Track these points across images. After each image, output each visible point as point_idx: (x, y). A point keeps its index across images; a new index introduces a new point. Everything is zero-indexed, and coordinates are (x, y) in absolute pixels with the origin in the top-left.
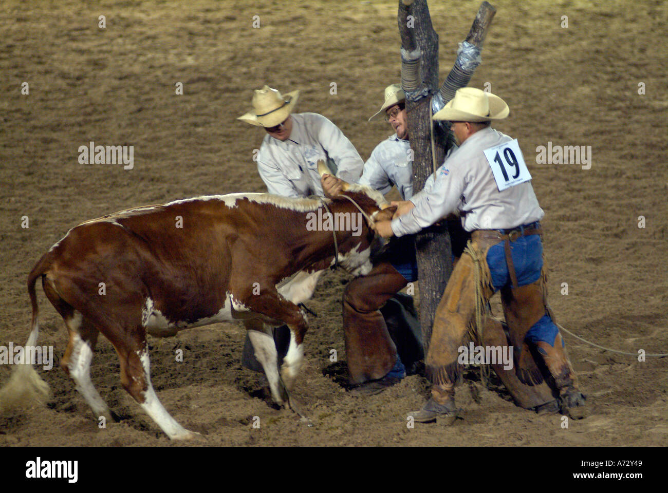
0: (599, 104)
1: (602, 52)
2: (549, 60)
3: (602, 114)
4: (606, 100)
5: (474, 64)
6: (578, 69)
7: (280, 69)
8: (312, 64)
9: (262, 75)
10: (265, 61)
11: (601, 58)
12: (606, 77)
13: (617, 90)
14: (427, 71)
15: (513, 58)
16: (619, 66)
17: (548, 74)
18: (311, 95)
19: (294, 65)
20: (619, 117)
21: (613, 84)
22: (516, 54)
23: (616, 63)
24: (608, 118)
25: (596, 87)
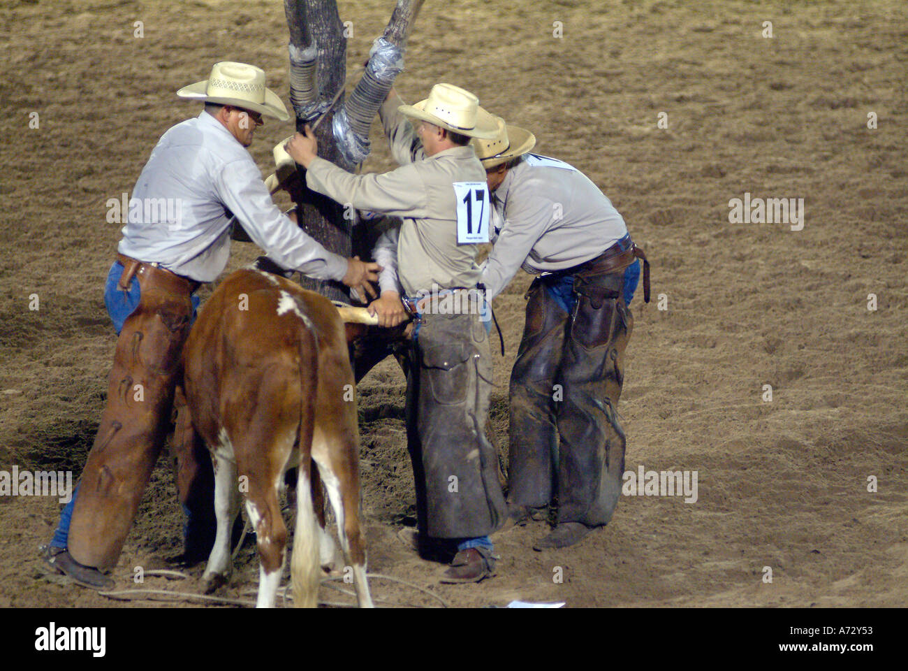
0: (554, 130)
1: (558, 56)
2: (485, 66)
3: (559, 142)
4: (565, 124)
5: (392, 70)
6: (525, 79)
7: (101, 74)
8: (147, 67)
9: (75, 84)
10: (79, 63)
11: (557, 63)
12: (564, 91)
13: (580, 109)
14: (328, 78)
15: (434, 63)
16: (582, 76)
17: (483, 86)
18: (146, 113)
19: (122, 69)
20: (582, 148)
21: (574, 101)
22: (438, 57)
23: (578, 72)
24: (567, 149)
25: (549, 105)
